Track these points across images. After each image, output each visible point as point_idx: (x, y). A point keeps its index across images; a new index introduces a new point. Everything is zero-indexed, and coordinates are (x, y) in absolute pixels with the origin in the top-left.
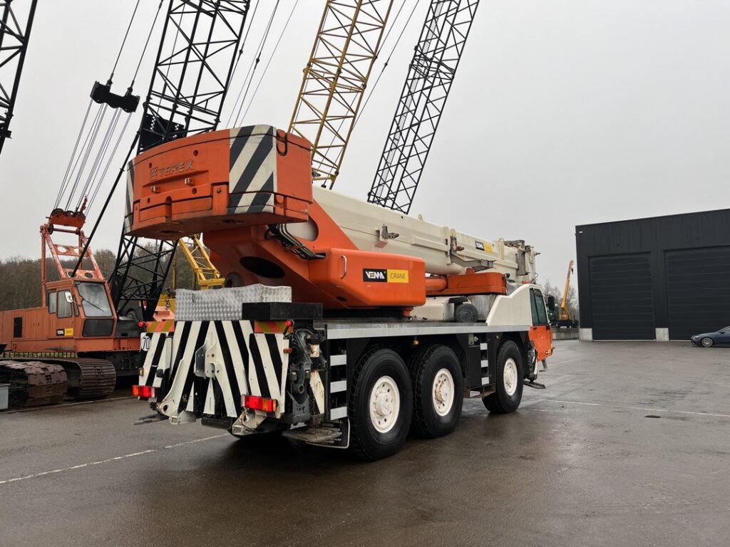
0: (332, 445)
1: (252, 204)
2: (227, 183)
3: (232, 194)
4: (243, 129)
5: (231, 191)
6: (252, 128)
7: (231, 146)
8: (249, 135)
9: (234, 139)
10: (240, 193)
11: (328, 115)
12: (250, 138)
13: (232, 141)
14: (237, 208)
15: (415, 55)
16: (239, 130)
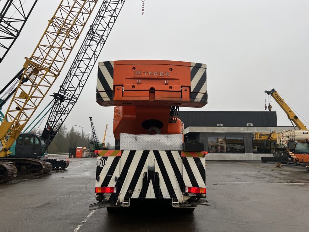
0: (190, 207)
1: (202, 99)
2: (190, 87)
3: (192, 92)
4: (197, 64)
5: (192, 91)
6: (201, 64)
7: (191, 70)
8: (200, 67)
9: (192, 68)
10: (196, 93)
11: (63, 46)
12: (200, 69)
13: (191, 68)
14: (195, 99)
15: (90, 29)
16: (195, 64)
